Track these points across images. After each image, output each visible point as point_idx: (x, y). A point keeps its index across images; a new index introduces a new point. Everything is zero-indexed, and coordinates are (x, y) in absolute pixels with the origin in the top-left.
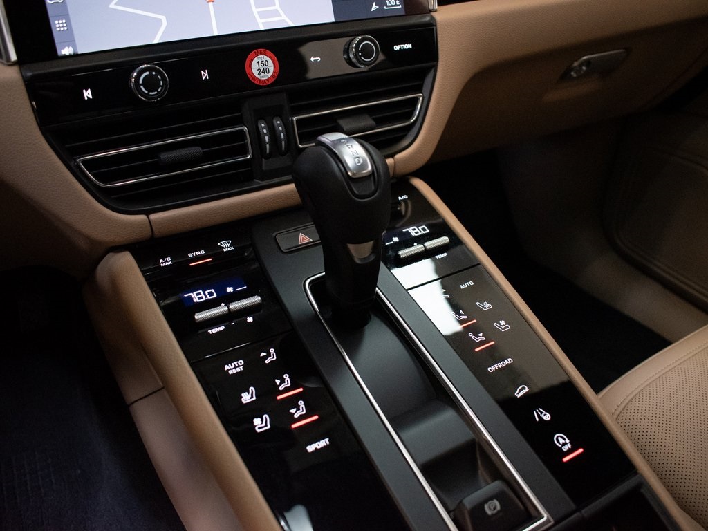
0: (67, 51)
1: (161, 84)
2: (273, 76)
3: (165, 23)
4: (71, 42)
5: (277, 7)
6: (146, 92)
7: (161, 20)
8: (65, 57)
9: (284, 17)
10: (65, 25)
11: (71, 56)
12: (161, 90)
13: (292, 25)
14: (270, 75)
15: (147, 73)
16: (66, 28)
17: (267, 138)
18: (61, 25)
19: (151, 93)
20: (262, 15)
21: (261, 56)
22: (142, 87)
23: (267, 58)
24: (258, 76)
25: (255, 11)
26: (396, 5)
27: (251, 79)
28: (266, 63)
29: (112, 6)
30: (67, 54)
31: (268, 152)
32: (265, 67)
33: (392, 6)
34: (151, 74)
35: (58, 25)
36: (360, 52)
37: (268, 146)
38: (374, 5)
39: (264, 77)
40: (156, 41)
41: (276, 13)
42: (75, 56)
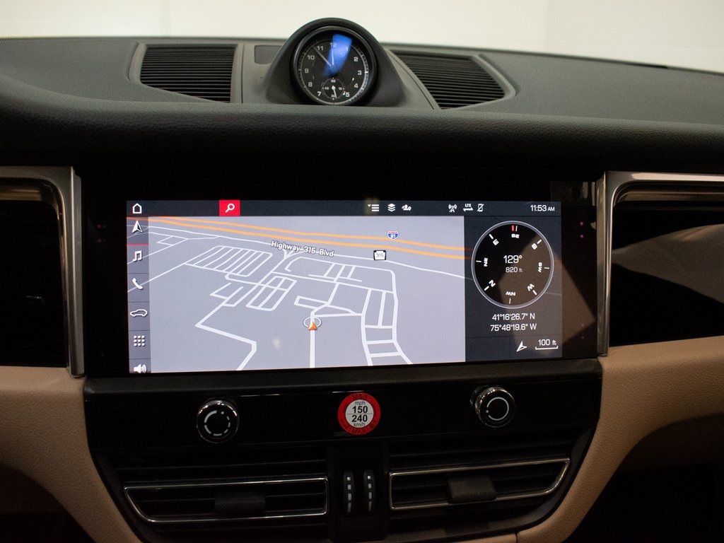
0: (139, 369)
1: (229, 426)
2: (370, 424)
3: (254, 349)
4: (146, 360)
5: (394, 341)
6: (210, 432)
7: (251, 345)
8: (136, 374)
9: (400, 353)
10: (143, 341)
11: (142, 375)
12: (227, 433)
13: (409, 362)
14: (367, 423)
15: (215, 412)
16: (143, 344)
17: (350, 496)
18: (139, 341)
19: (215, 435)
20: (373, 349)
21: (359, 401)
22: (206, 426)
23: (367, 404)
24: (352, 424)
25: (365, 343)
26: (551, 346)
27: (342, 426)
28: (365, 410)
29: (199, 325)
30: (139, 372)
31: (349, 510)
32: (363, 414)
33: (546, 346)
34: (219, 413)
35: (135, 340)
36: (488, 409)
37: (350, 505)
38: (521, 345)
39: (359, 424)
40: (240, 368)
41: (391, 348)
42: (147, 375)
